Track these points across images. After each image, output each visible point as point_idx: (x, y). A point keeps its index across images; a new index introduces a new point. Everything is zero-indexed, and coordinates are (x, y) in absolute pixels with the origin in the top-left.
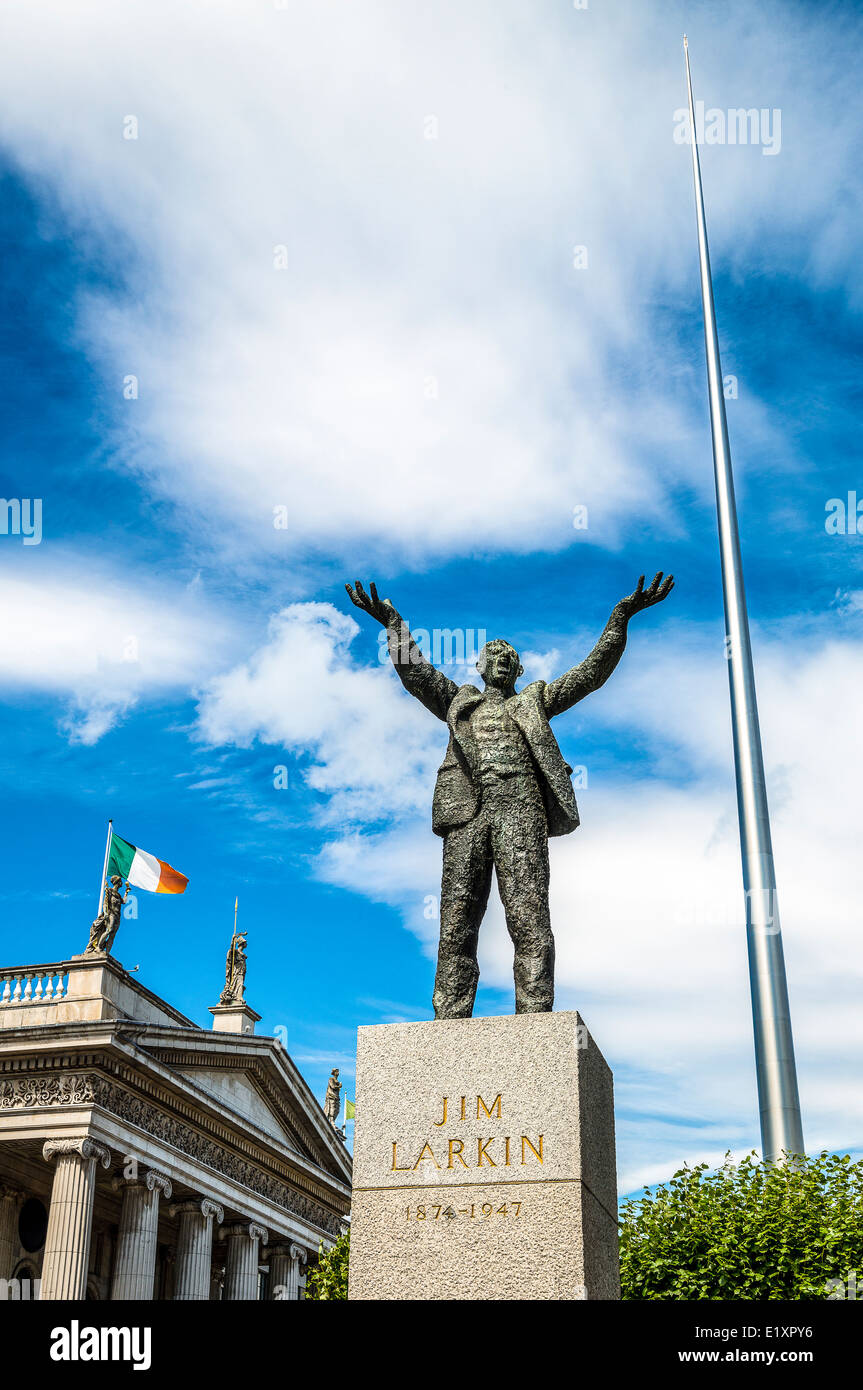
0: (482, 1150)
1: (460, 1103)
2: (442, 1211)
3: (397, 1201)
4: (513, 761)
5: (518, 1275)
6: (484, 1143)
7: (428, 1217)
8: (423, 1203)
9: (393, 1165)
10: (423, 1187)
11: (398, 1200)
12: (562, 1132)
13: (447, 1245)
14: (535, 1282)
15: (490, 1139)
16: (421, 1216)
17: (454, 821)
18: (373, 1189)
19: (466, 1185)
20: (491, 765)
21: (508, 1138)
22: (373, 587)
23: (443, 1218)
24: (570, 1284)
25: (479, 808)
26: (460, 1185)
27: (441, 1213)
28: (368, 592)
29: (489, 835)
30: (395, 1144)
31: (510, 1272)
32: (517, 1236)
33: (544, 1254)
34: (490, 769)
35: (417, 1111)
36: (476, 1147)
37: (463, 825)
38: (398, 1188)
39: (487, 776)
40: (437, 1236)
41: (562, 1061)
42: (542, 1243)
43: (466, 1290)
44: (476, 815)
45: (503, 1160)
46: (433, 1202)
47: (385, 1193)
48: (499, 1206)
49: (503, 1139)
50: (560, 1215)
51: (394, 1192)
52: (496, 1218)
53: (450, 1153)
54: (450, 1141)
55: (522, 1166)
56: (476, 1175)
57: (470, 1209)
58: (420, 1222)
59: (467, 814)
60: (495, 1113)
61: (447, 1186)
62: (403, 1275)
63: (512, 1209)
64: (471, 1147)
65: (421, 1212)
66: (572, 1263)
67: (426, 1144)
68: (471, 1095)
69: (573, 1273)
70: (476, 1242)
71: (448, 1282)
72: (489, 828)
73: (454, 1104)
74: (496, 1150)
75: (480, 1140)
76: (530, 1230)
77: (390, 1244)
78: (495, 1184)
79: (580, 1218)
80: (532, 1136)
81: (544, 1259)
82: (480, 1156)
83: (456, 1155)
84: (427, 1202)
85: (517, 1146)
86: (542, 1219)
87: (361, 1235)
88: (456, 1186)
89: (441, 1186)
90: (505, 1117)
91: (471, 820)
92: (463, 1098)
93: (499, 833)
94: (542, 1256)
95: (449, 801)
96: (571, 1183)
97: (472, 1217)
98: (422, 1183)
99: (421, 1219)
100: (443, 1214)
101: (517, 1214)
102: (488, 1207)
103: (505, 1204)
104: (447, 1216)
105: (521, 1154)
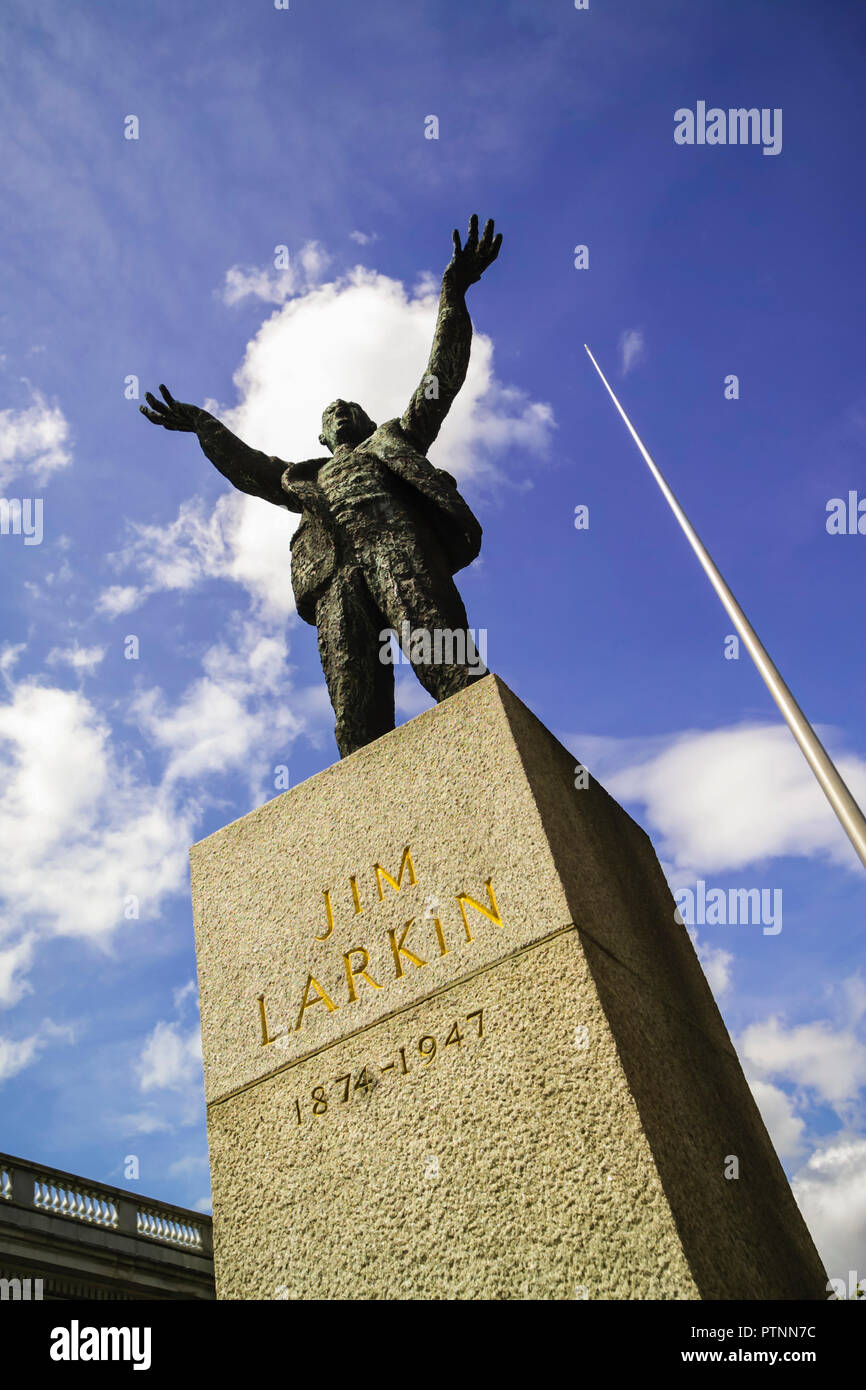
0: (396, 949)
1: (349, 890)
2: (353, 1082)
3: (277, 1097)
5: (510, 1152)
6: (398, 935)
7: (332, 1103)
8: (319, 1083)
9: (266, 1037)
10: (315, 1053)
11: (281, 1096)
12: (522, 861)
13: (372, 1144)
14: (547, 1154)
15: (407, 924)
16: (320, 1107)
17: (315, 584)
18: (236, 1094)
19: (383, 1019)
20: (342, 502)
21: (436, 911)
23: (355, 1095)
24: (614, 1130)
25: (340, 553)
26: (373, 1025)
27: (351, 1086)
28: (159, 397)
30: (261, 999)
31: (495, 1153)
32: (490, 1074)
33: (547, 1089)
34: (342, 506)
35: (288, 931)
36: (387, 947)
37: (327, 583)
38: (276, 1073)
39: (341, 514)
40: (354, 1134)
41: (491, 752)
42: (539, 1071)
43: (422, 1223)
44: (338, 562)
45: (435, 949)
46: (336, 1074)
47: (257, 1090)
48: (446, 1034)
49: (429, 917)
50: (557, 1003)
51: (271, 1082)
52: (447, 1055)
53: (348, 976)
54: (346, 956)
55: (467, 945)
56: (399, 994)
57: (398, 1061)
58: (319, 1117)
59: (328, 568)
60: (406, 879)
61: (353, 1034)
62: (307, 1236)
63: (470, 1030)
64: (379, 952)
65: (320, 1100)
66: (604, 1085)
67: (310, 977)
68: (364, 868)
69: (613, 1108)
70: (422, 1118)
71: (387, 1220)
72: (359, 572)
73: (340, 896)
74: (419, 938)
75: (392, 933)
76: (510, 1054)
77: (278, 1181)
78: (430, 996)
79: (593, 994)
80: (474, 890)
81: (550, 1101)
82: (397, 960)
83: (360, 975)
84: (325, 1077)
85: (453, 916)
86: (527, 1023)
88: (368, 1028)
89: (343, 1038)
90: (423, 877)
91: (334, 572)
92: (353, 879)
94: (546, 1097)
96: (559, 938)
97: (405, 1072)
98: (313, 1047)
99: (321, 1113)
100: (356, 1087)
101: (480, 1034)
102: (428, 1042)
103: (456, 1025)
104: (362, 1089)
105: (462, 927)
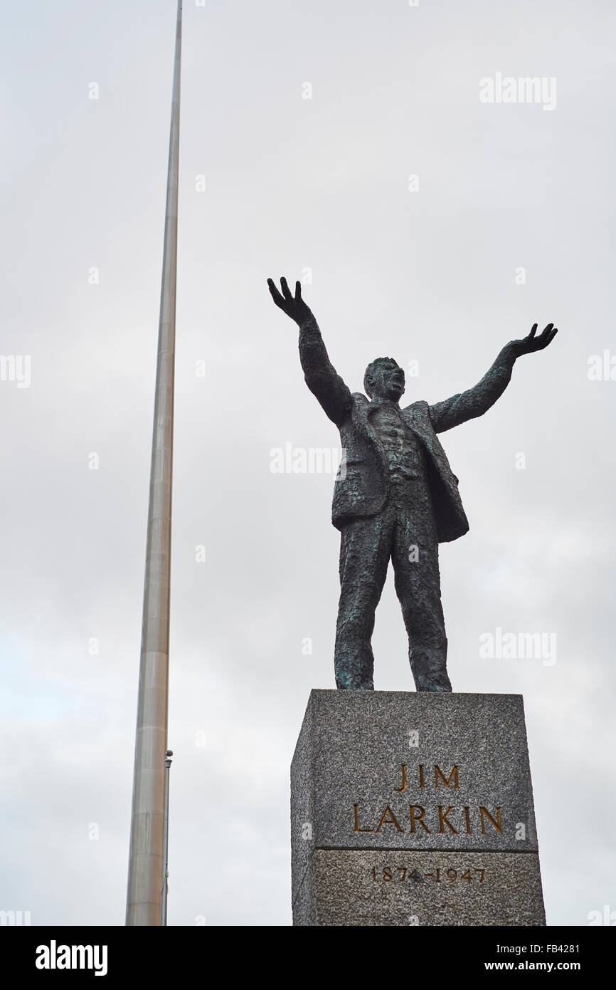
0: (442, 818)
1: (418, 771)
2: (407, 874)
3: (362, 862)
4: (414, 467)
6: (444, 811)
7: (394, 879)
8: (388, 865)
9: (356, 826)
10: (388, 849)
11: (363, 860)
12: (518, 806)
15: (450, 807)
16: (387, 878)
17: (362, 513)
18: (335, 848)
19: (431, 850)
20: (398, 466)
21: (467, 808)
22: (298, 284)
23: (409, 881)
25: (386, 504)
26: (424, 850)
27: (407, 876)
29: (395, 529)
30: (356, 805)
34: (397, 470)
35: (377, 776)
36: (436, 814)
37: (372, 517)
38: (360, 849)
39: (395, 476)
41: (513, 739)
44: (384, 509)
45: (463, 829)
46: (399, 865)
47: (350, 852)
48: (463, 872)
49: (462, 809)
51: (359, 853)
52: (461, 883)
53: (413, 819)
54: (411, 807)
55: (483, 835)
56: (438, 841)
57: (435, 874)
58: (387, 883)
59: (376, 506)
60: (452, 783)
61: (411, 850)
63: (477, 876)
64: (431, 814)
65: (387, 873)
67: (388, 808)
68: (429, 764)
70: (444, 907)
72: (395, 524)
73: (412, 771)
74: (456, 818)
75: (440, 807)
77: (359, 903)
78: (457, 850)
80: (490, 808)
82: (441, 824)
83: (418, 821)
84: (392, 864)
85: (477, 817)
87: (328, 893)
88: (420, 850)
89: (405, 849)
90: (463, 788)
91: (379, 514)
92: (421, 767)
93: (405, 529)
95: (357, 493)
96: (530, 855)
97: (439, 881)
98: (386, 846)
99: (388, 880)
100: (409, 877)
101: (481, 881)
102: (452, 873)
103: (469, 871)
104: (413, 880)
105: (480, 824)
